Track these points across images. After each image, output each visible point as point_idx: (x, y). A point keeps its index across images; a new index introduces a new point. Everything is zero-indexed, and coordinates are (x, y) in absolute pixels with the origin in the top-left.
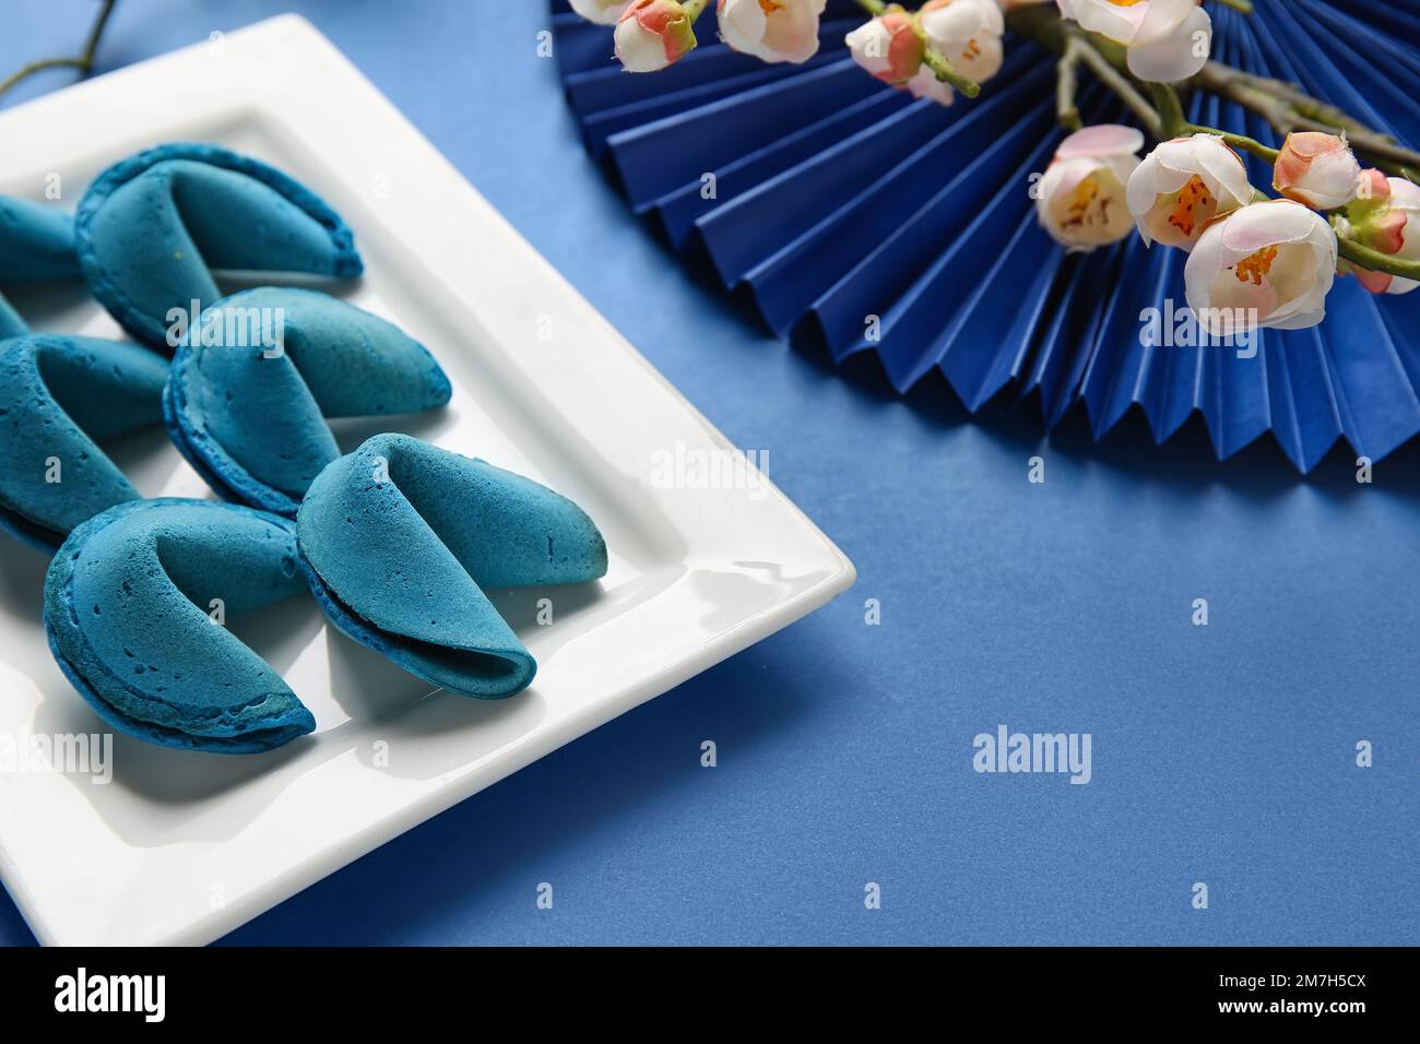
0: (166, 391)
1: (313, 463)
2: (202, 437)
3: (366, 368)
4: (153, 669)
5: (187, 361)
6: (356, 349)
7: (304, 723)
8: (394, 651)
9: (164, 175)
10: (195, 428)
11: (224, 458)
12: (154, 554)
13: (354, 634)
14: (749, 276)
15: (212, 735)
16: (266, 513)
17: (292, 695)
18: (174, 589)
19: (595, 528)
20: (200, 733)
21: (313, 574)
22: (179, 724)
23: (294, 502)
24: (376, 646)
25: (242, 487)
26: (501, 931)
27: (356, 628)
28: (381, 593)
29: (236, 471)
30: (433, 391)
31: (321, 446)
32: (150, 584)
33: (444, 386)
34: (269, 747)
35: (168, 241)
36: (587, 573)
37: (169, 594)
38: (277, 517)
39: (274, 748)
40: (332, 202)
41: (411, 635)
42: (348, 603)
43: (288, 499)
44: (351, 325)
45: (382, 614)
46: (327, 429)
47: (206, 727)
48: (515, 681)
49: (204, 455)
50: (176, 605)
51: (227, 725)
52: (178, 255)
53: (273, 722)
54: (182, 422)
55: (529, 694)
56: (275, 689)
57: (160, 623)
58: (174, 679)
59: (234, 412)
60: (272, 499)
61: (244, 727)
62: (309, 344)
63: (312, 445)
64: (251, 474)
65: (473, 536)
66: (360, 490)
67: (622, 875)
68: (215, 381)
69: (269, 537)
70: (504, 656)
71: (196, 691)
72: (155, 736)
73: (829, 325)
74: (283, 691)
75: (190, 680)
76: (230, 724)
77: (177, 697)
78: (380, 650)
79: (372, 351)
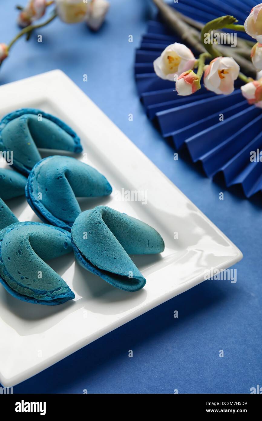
0: (26, 187)
1: (72, 212)
2: (38, 202)
3: (88, 183)
4: (27, 278)
5: (33, 178)
6: (86, 177)
7: (72, 296)
8: (103, 276)
9: (26, 119)
10: (36, 199)
11: (45, 209)
12: (28, 241)
13: (90, 269)
14: (202, 158)
15: (44, 300)
16: (58, 227)
17: (68, 287)
18: (34, 253)
19: (161, 237)
20: (40, 299)
21: (77, 249)
22: (34, 296)
23: (66, 224)
24: (97, 273)
25: (50, 219)
26: (134, 366)
27: (91, 267)
28: (99, 257)
29: (48, 213)
30: (107, 190)
31: (75, 207)
32: (27, 251)
33: (110, 189)
34: (61, 303)
35: (26, 139)
36: (157, 251)
37: (33, 254)
38: (62, 229)
39: (61, 304)
40: (74, 129)
41: (109, 271)
42: (89, 259)
43: (64, 223)
44: (84, 169)
45: (100, 264)
46: (77, 201)
47: (42, 297)
48: (139, 286)
49: (38, 208)
50: (35, 258)
51: (49, 297)
52: (29, 144)
53: (63, 296)
54: (31, 197)
55: (143, 291)
56: (64, 285)
57: (30, 263)
58: (33, 282)
59: (48, 195)
60: (59, 223)
61: (54, 297)
62: (72, 175)
63: (73, 207)
64: (53, 214)
65: (125, 239)
66: (94, 224)
67: (171, 349)
68: (42, 185)
69: (60, 236)
70: (137, 278)
71: (39, 285)
72: (26, 299)
73: (226, 175)
74: (66, 286)
75: (38, 282)
76: (50, 296)
77: (34, 287)
78: (98, 275)
79: (90, 177)
